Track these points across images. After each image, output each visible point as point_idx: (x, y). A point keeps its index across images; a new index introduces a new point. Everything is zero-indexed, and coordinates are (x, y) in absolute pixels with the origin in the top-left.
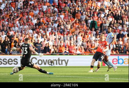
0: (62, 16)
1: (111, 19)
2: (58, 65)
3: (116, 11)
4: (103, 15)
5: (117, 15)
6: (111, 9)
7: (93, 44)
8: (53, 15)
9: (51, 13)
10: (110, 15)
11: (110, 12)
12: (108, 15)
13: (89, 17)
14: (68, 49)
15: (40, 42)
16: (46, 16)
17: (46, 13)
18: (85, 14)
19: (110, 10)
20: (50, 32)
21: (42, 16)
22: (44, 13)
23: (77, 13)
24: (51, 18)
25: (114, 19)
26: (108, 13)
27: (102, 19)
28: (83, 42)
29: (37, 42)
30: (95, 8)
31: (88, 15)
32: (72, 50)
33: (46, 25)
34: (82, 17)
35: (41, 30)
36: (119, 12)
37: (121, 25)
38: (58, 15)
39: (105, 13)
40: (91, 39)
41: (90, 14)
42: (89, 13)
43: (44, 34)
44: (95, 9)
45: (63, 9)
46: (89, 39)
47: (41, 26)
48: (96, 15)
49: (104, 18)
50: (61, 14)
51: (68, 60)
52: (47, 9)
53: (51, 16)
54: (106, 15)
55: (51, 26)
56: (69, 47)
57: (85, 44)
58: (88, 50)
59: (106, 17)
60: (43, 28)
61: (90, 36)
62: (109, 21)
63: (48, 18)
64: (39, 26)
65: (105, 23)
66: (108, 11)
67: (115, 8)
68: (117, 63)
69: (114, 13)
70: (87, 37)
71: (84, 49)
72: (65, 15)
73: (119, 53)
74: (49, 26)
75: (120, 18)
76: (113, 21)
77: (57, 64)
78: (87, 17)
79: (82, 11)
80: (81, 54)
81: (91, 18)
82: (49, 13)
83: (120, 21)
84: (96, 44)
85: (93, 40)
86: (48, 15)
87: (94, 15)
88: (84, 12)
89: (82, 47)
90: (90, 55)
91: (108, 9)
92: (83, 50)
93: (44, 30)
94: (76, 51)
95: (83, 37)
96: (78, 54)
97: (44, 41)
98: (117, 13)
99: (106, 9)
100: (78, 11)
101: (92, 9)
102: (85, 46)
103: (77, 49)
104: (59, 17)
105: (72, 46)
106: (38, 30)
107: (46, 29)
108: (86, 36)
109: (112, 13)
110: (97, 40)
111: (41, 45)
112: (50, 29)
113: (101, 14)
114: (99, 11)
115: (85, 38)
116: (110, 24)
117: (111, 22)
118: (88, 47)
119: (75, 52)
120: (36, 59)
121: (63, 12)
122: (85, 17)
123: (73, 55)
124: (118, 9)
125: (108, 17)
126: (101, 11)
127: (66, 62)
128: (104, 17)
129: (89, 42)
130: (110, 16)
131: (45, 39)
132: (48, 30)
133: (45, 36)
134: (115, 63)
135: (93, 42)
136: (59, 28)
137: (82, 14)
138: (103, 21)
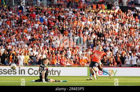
0: (52, 33)
1: (94, 36)
2: (52, 75)
3: (98, 30)
4: (87, 33)
5: (100, 33)
6: (94, 27)
7: (81, 58)
8: (44, 32)
9: (42, 30)
10: (94, 32)
11: (93, 30)
12: (92, 33)
13: (75, 34)
14: (59, 61)
15: (35, 55)
16: (38, 33)
17: (38, 31)
18: (72, 32)
19: (93, 29)
20: (43, 46)
21: (35, 33)
22: (36, 31)
23: (65, 30)
24: (43, 34)
25: (97, 36)
26: (91, 31)
27: (87, 36)
28: (72, 55)
29: (32, 55)
30: (80, 26)
31: (74, 33)
32: (63, 62)
33: (39, 40)
34: (69, 34)
35: (35, 45)
36: (101, 30)
37: (103, 42)
38: (49, 32)
39: (89, 31)
40: (79, 53)
41: (77, 32)
42: (75, 31)
43: (38, 48)
44: (80, 28)
45: (53, 27)
46: (77, 53)
47: (35, 42)
48: (81, 32)
49: (88, 36)
50: (51, 32)
51: (60, 71)
52: (38, 27)
53: (42, 33)
54: (90, 33)
55: (44, 41)
56: (60, 60)
57: (74, 57)
58: (76, 63)
59: (90, 35)
60: (37, 43)
61: (77, 50)
62: (93, 38)
63: (40, 34)
64: (32, 41)
65: (90, 40)
66: (92, 29)
67: (97, 27)
68: (102, 74)
69: (97, 31)
70: (76, 52)
71: (73, 61)
72: (55, 32)
73: (103, 65)
74: (42, 42)
75: (102, 35)
76: (96, 38)
77: (50, 74)
78: (74, 34)
79: (69, 29)
80: (71, 66)
81: (78, 35)
82: (41, 30)
83: (102, 38)
84: (83, 57)
85: (81, 54)
86: (40, 32)
87: (79, 32)
88: (71, 30)
89: (72, 60)
90: (79, 66)
91: (91, 27)
92: (72, 63)
93: (37, 45)
94: (67, 63)
95: (72, 51)
96: (68, 66)
97: (39, 54)
98: (100, 32)
99: (90, 28)
100: (66, 29)
101: (78, 27)
102: (74, 59)
103: (67, 62)
104: (50, 34)
105: (63, 59)
106: (32, 45)
107: (39, 44)
108: (75, 50)
109: (95, 31)
110: (84, 54)
111: (36, 57)
112: (43, 44)
113: (85, 32)
114: (83, 29)
115: (74, 52)
116: (94, 40)
117: (95, 38)
118: (76, 59)
119: (65, 64)
120: (33, 70)
121: (53, 29)
122: (72, 34)
123: (63, 66)
124: (100, 28)
125: (92, 35)
126: (85, 29)
127: (59, 72)
128: (88, 34)
129: (77, 56)
130: (94, 34)
131: (39, 53)
132: (41, 45)
133: (39, 50)
134: (100, 73)
135: (81, 56)
136: (51, 43)
137: (69, 32)
138: (88, 38)
